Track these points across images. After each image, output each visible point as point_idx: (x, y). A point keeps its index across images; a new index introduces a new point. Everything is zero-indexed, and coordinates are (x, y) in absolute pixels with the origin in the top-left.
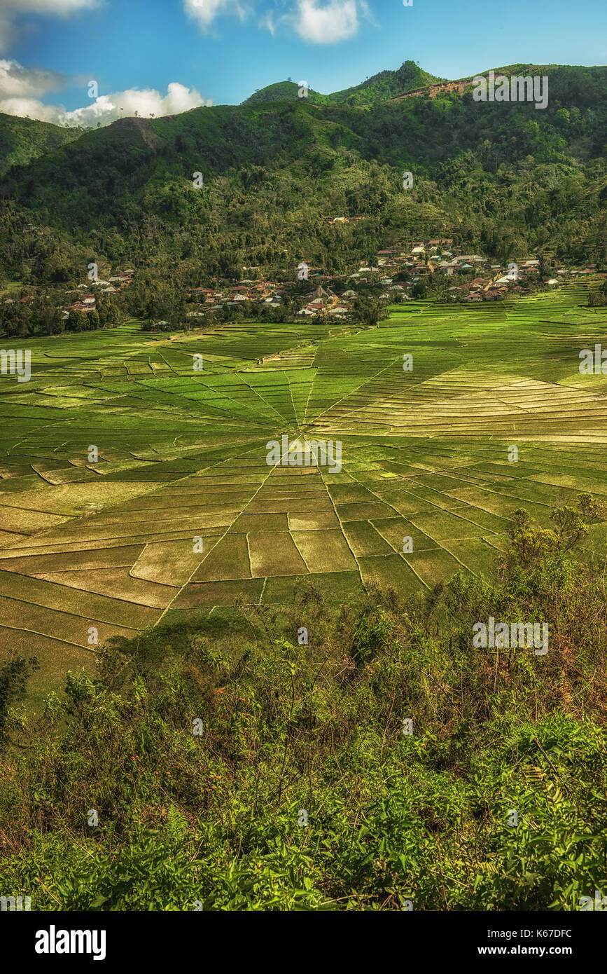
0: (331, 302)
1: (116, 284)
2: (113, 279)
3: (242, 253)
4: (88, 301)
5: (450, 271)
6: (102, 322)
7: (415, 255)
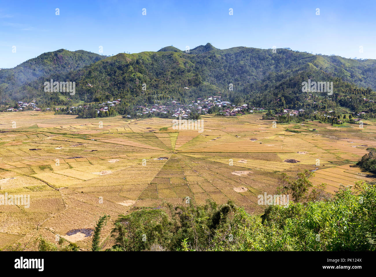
0: (182, 113)
1: (114, 103)
2: (114, 102)
3: (155, 96)
4: (106, 108)
5: (220, 106)
6: (109, 114)
7: (209, 100)
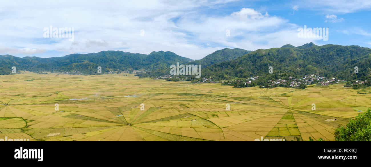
0: (296, 84)
1: (255, 79)
2: (255, 78)
3: (279, 74)
4: (250, 81)
5: (318, 80)
6: (252, 86)
7: (312, 76)
